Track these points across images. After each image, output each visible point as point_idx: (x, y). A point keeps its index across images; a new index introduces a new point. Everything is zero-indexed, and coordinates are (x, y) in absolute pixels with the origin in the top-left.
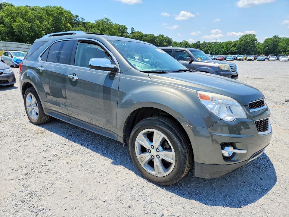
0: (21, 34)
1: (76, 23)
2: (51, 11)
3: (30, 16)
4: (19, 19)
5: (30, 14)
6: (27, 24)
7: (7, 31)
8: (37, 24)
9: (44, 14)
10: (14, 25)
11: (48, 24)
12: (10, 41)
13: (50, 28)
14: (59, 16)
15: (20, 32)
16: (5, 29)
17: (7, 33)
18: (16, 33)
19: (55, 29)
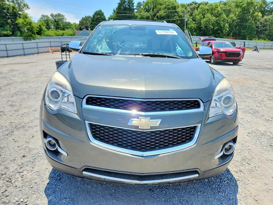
0: (207, 29)
1: (268, 11)
2: (241, 3)
3: (218, 11)
4: (208, 15)
5: (219, 9)
6: (214, 18)
7: (196, 27)
8: (223, 18)
9: (234, 7)
10: (203, 21)
11: (235, 15)
12: (196, 36)
13: (236, 20)
14: (248, 7)
15: (206, 27)
16: (195, 26)
17: (195, 29)
18: (202, 28)
19: (240, 21)
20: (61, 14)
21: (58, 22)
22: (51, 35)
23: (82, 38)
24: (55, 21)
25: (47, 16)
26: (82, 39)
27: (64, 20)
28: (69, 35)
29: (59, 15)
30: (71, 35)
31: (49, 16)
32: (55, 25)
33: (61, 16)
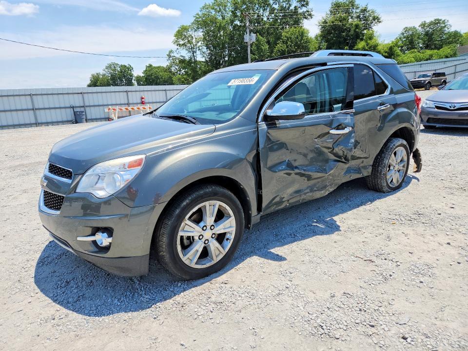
20: (440, 20)
21: (432, 34)
22: (405, 61)
23: (465, 59)
24: (427, 34)
25: (414, 28)
26: (464, 61)
27: (446, 29)
28: (442, 58)
29: (437, 22)
30: (447, 57)
31: (417, 28)
32: (424, 41)
33: (440, 23)
